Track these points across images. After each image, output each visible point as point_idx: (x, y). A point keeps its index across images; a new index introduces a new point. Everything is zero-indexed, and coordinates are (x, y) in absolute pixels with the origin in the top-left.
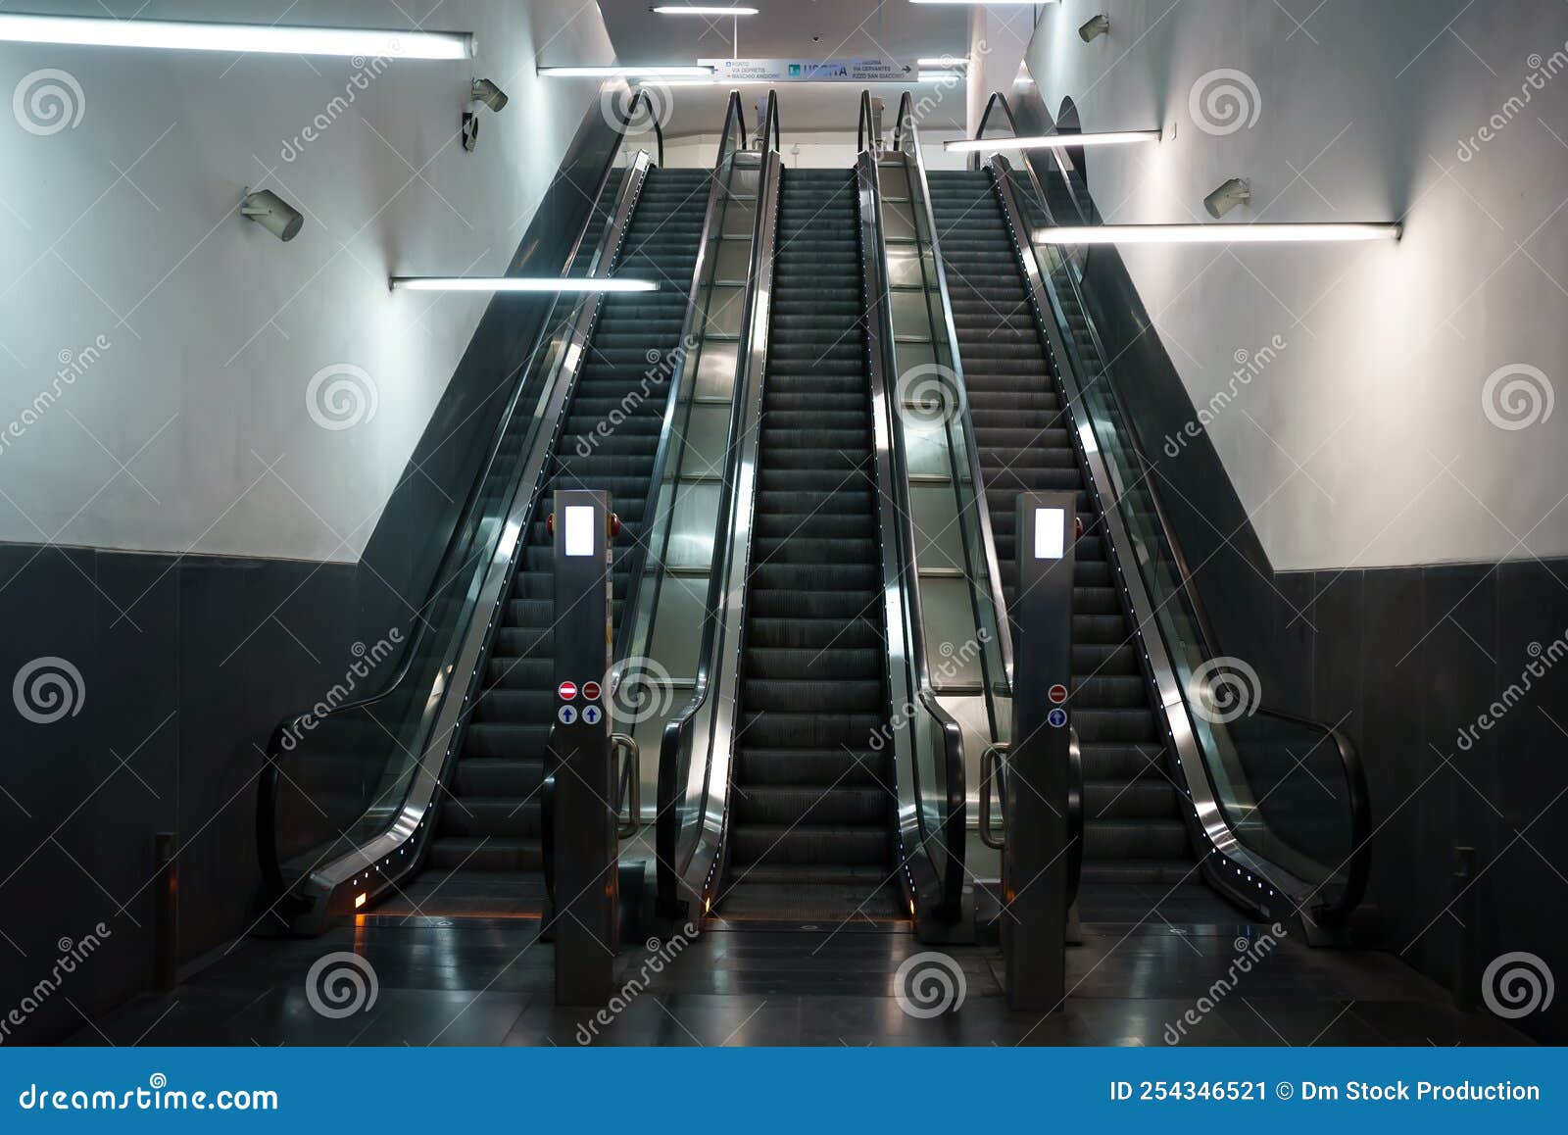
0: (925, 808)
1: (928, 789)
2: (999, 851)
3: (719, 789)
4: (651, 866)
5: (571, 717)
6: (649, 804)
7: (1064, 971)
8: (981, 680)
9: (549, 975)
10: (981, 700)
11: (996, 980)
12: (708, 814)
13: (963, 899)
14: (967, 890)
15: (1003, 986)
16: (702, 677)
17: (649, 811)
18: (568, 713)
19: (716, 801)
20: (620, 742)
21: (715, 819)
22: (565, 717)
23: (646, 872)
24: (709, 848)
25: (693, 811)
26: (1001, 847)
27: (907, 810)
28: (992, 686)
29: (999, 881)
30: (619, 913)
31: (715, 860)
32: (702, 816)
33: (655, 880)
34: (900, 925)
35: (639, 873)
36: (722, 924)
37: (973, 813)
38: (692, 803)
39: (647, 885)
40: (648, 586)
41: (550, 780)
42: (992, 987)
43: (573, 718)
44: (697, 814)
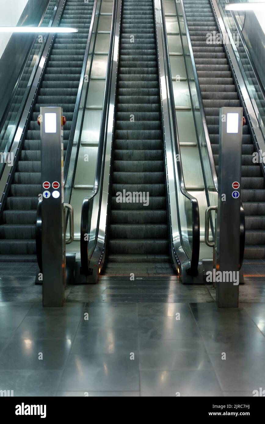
0: (183, 233)
1: (184, 226)
2: (212, 248)
3: (103, 227)
4: (78, 256)
5: (48, 195)
6: (77, 232)
7: (238, 293)
8: (203, 184)
9: (41, 297)
10: (204, 192)
11: (212, 297)
12: (99, 236)
13: (198, 267)
14: (200, 263)
15: (215, 299)
16: (96, 183)
17: (77, 235)
18: (47, 194)
19: (102, 231)
20: (66, 207)
21: (102, 238)
22: (45, 195)
23: (76, 258)
24: (100, 249)
25: (93, 235)
26: (213, 246)
27: (175, 234)
28: (208, 187)
29: (212, 260)
30: (66, 273)
31: (102, 254)
32: (97, 237)
33: (80, 261)
34: (173, 278)
35: (73, 258)
36: (105, 277)
37: (202, 235)
38: (93, 232)
39: (77, 262)
40: (74, 150)
41: (39, 222)
42: (211, 299)
43: (49, 196)
44: (94, 236)
